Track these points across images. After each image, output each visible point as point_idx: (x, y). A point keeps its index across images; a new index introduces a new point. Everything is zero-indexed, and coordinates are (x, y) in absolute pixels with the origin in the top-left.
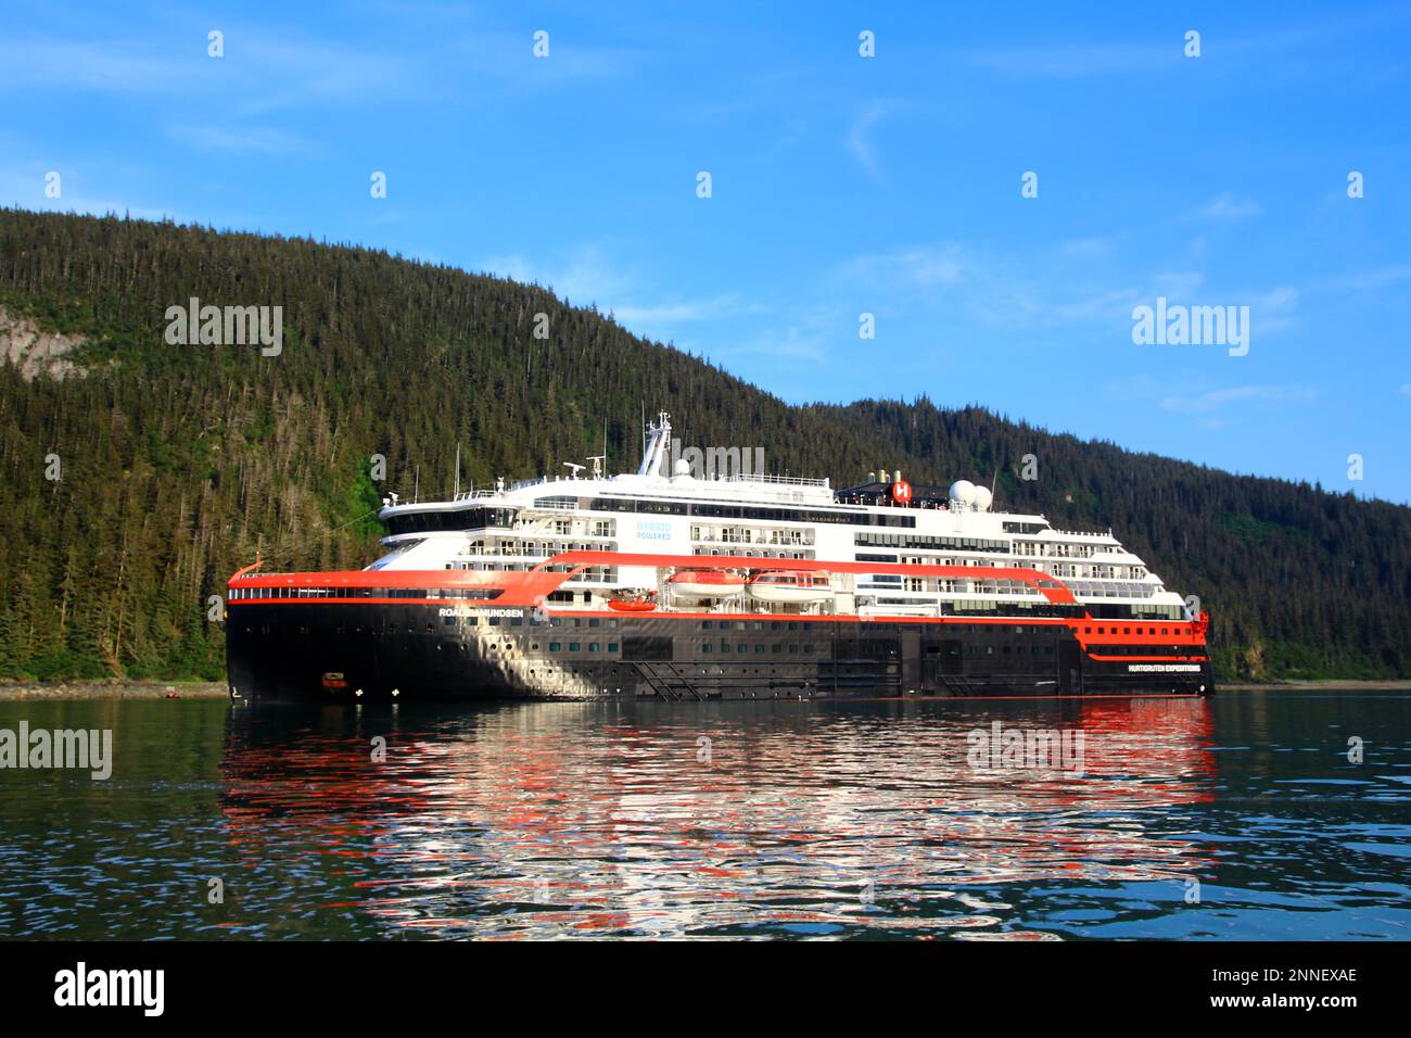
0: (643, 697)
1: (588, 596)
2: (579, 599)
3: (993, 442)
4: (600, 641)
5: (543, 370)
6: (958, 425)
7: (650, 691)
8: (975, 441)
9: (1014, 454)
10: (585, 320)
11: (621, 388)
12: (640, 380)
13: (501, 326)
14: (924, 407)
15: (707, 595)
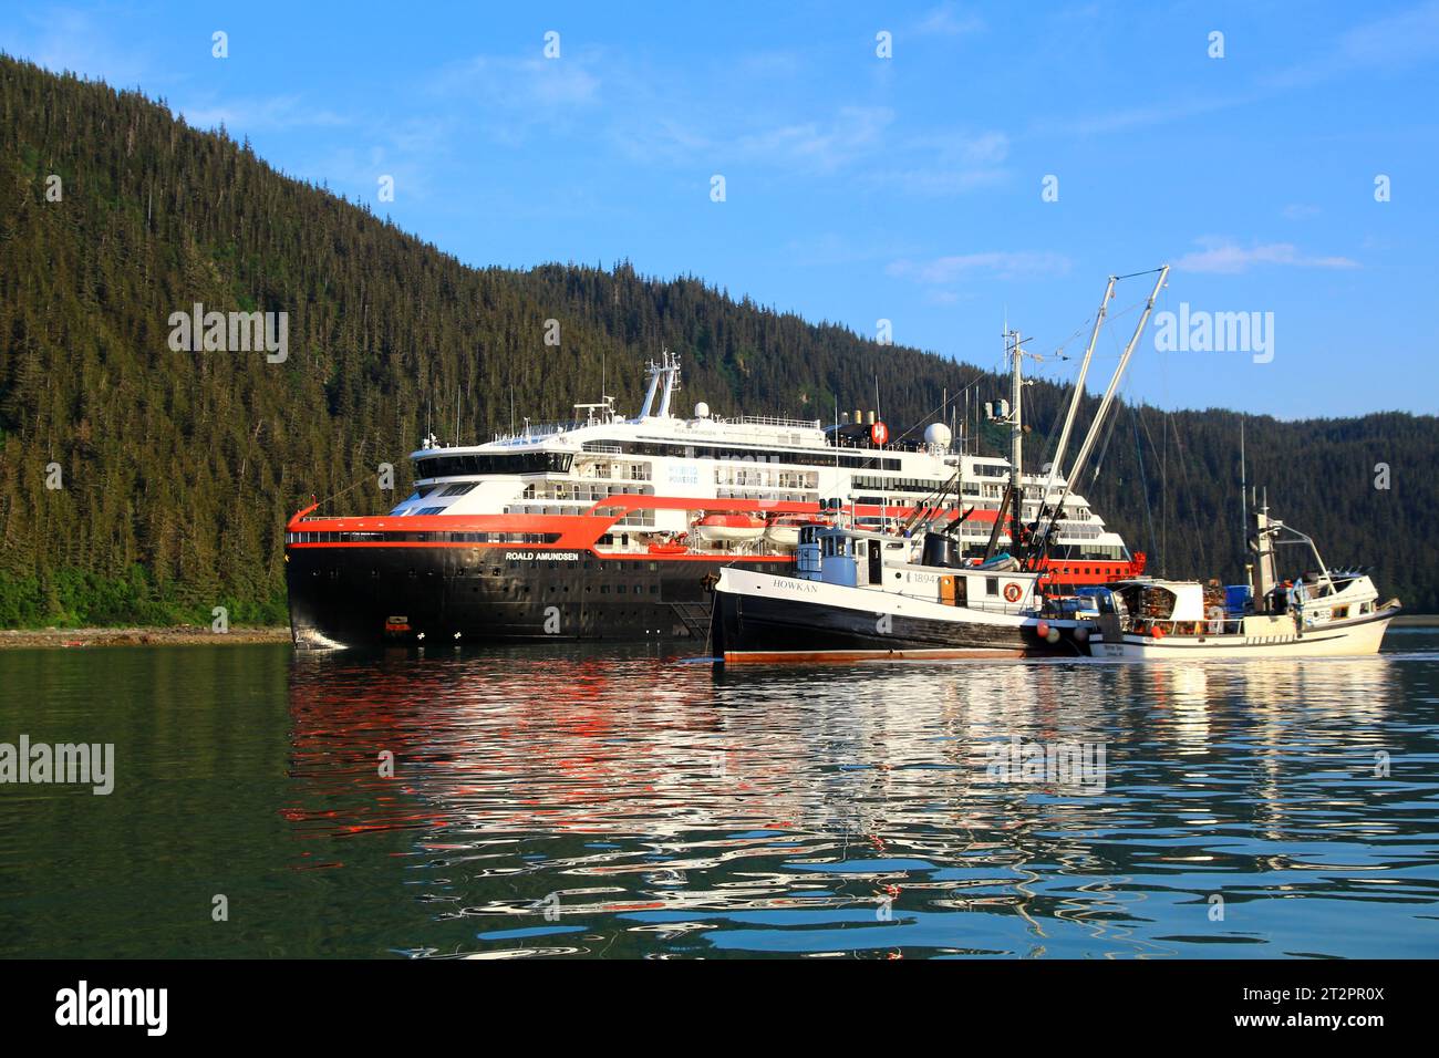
0: (679, 637)
1: (625, 539)
2: (617, 542)
3: (712, 326)
4: (643, 584)
5: (170, 218)
6: (670, 301)
7: (685, 632)
8: (691, 323)
9: (738, 341)
10: (216, 150)
11: (274, 246)
12: (297, 236)
13: (106, 151)
14: (625, 275)
15: (718, 537)
